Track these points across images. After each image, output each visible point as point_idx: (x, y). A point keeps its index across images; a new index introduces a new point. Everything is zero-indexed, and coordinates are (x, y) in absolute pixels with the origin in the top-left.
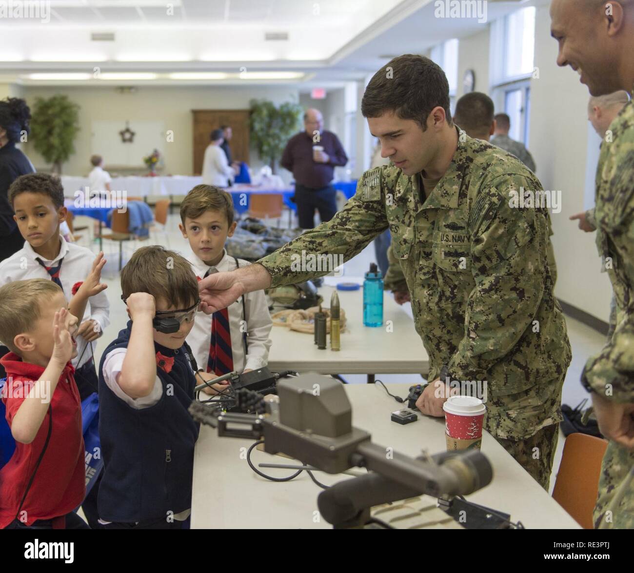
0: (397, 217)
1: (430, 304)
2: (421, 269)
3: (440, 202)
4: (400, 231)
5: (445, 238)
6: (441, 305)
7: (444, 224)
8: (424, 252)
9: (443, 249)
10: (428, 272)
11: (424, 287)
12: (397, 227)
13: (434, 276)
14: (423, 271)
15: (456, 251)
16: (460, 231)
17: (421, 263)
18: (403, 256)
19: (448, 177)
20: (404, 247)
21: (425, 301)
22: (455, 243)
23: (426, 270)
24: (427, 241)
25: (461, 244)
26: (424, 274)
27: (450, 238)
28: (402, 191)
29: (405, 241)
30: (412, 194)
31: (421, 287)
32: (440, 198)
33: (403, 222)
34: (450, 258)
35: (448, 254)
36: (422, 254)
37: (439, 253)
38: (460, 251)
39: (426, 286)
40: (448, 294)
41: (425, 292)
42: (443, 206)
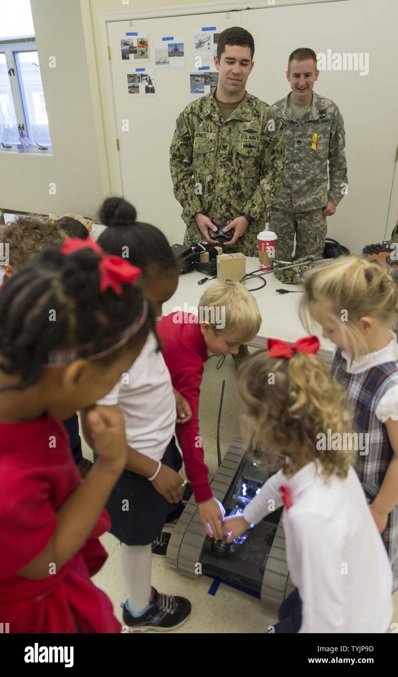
0: (204, 129)
1: (226, 176)
2: (221, 156)
3: (241, 116)
4: (207, 136)
5: (244, 137)
6: (232, 177)
7: (243, 130)
8: (223, 146)
9: (243, 143)
10: (225, 157)
11: (222, 167)
12: (205, 134)
13: (230, 160)
14: (222, 157)
15: (250, 145)
16: (254, 133)
17: (221, 152)
18: (211, 149)
19: (244, 104)
20: (211, 144)
21: (222, 175)
22: (250, 140)
23: (224, 156)
24: (225, 138)
25: (254, 141)
26: (223, 158)
27: (248, 137)
28: (209, 112)
29: (211, 141)
30: (216, 113)
31: (220, 167)
32: (241, 115)
33: (208, 131)
34: (246, 148)
35: (245, 146)
36: (222, 147)
37: (240, 145)
38: (252, 145)
39: (223, 167)
40: (236, 171)
41: (223, 170)
42: (243, 119)
